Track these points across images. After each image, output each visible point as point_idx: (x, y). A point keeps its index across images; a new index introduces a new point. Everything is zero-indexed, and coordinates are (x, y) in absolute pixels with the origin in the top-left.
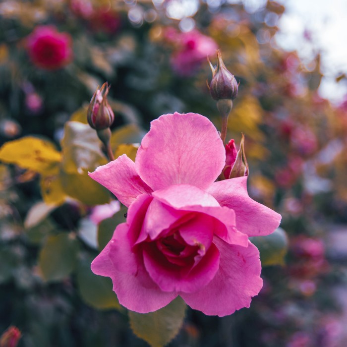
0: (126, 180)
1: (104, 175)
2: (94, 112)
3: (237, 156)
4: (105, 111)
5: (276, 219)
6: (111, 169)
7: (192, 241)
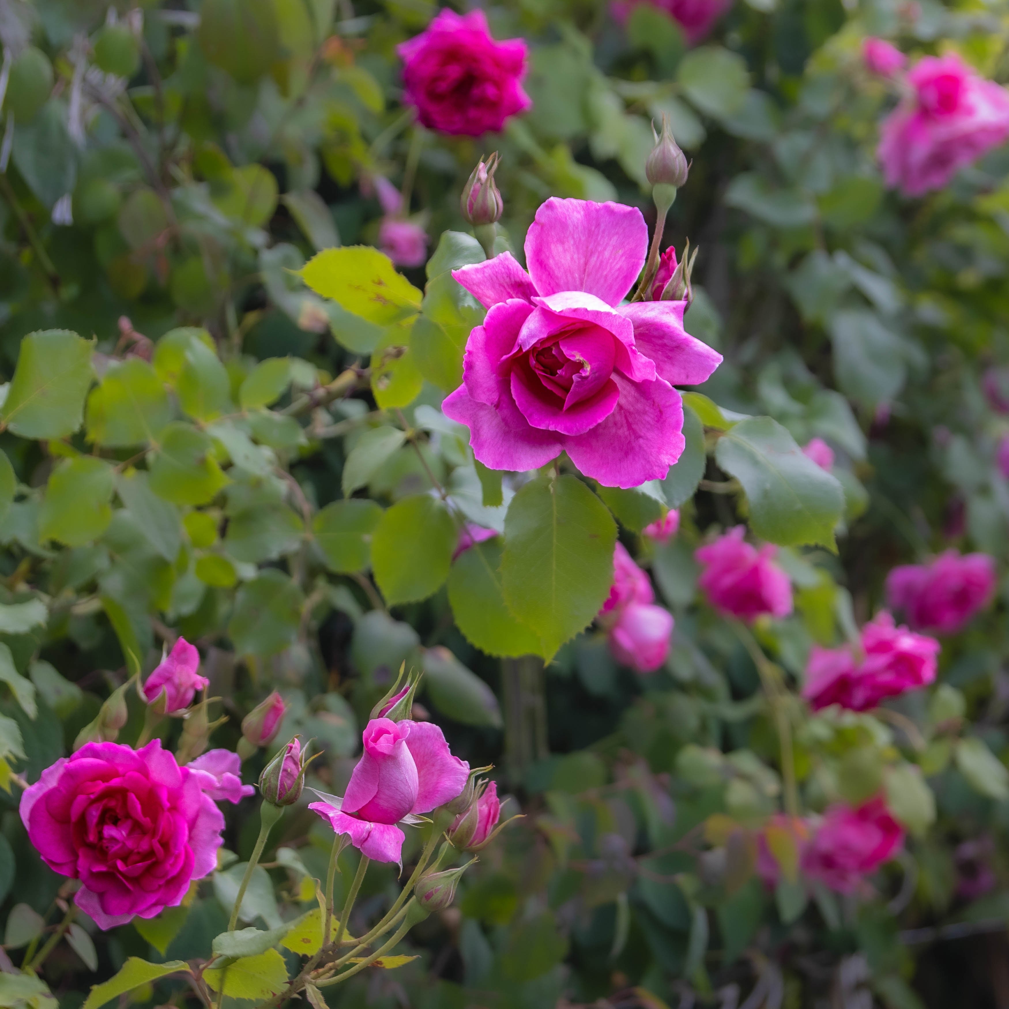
0: (504, 287)
1: (474, 277)
2: (472, 196)
3: (675, 272)
4: (488, 194)
5: (713, 360)
6: (486, 270)
7: (574, 356)
